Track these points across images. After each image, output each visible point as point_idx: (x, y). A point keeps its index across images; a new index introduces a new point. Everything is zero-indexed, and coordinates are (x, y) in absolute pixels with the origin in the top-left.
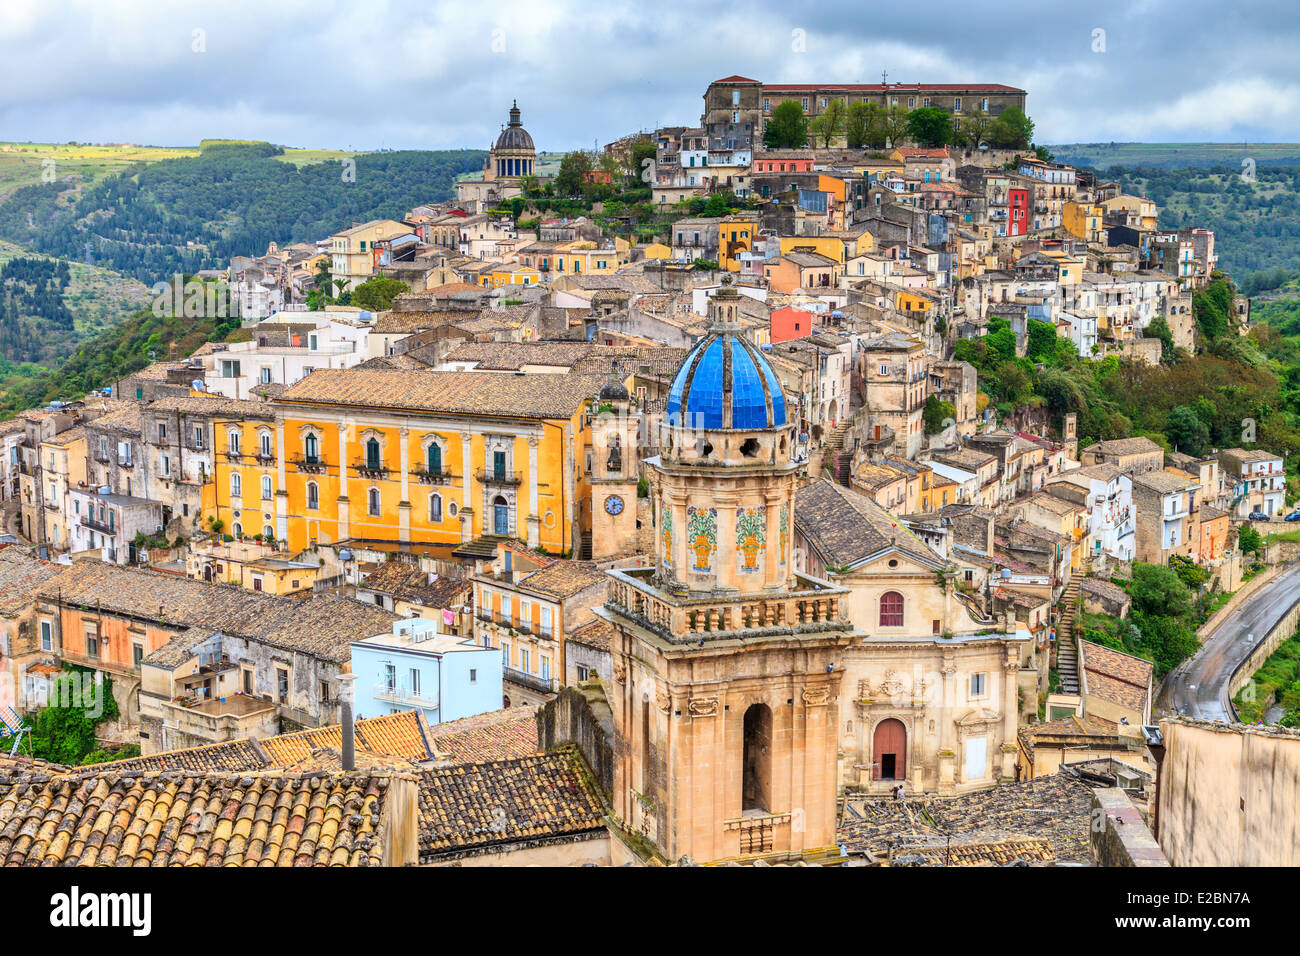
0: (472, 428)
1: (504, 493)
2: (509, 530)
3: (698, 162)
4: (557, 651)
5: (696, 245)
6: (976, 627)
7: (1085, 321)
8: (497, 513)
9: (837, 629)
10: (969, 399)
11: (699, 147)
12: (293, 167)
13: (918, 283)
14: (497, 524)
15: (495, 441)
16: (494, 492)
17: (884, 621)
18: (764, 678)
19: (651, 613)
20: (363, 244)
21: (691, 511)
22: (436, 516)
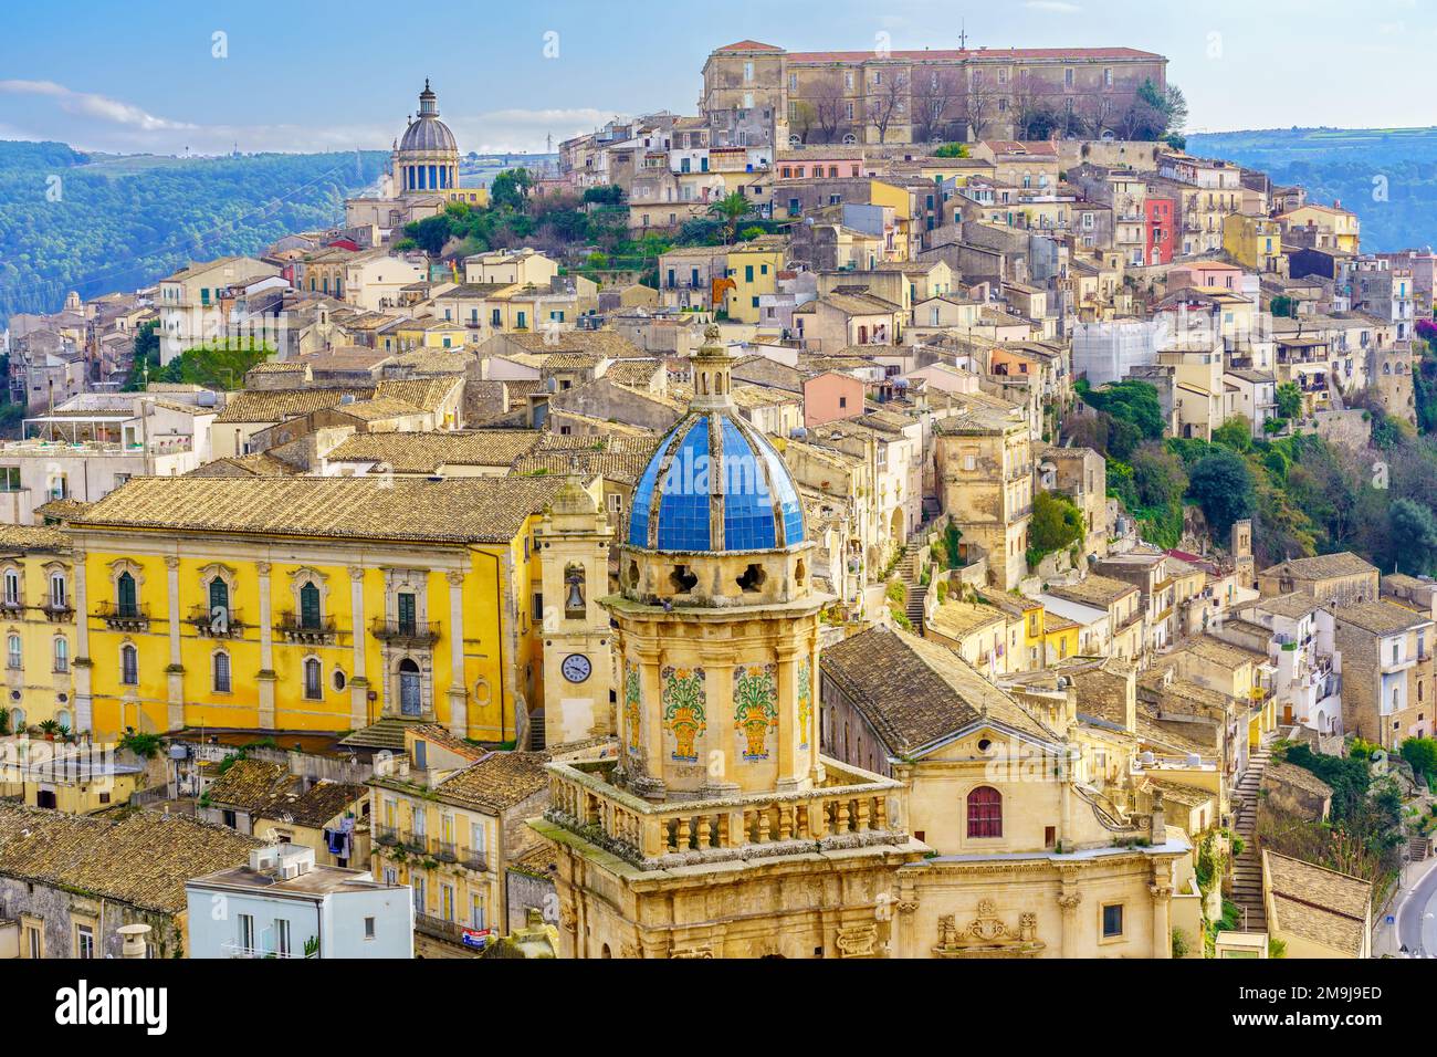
0: (366, 559)
1: (414, 654)
2: (423, 709)
3: (695, 165)
4: (495, 887)
5: (695, 285)
6: (1106, 835)
7: (1260, 387)
8: (404, 686)
9: (886, 841)
10: (1095, 504)
11: (695, 144)
12: (102, 180)
13: (1018, 334)
14: (404, 701)
15: (399, 578)
16: (399, 653)
17: (974, 831)
18: (779, 916)
19: (612, 825)
20: (205, 293)
21: (667, 673)
22: (313, 692)
